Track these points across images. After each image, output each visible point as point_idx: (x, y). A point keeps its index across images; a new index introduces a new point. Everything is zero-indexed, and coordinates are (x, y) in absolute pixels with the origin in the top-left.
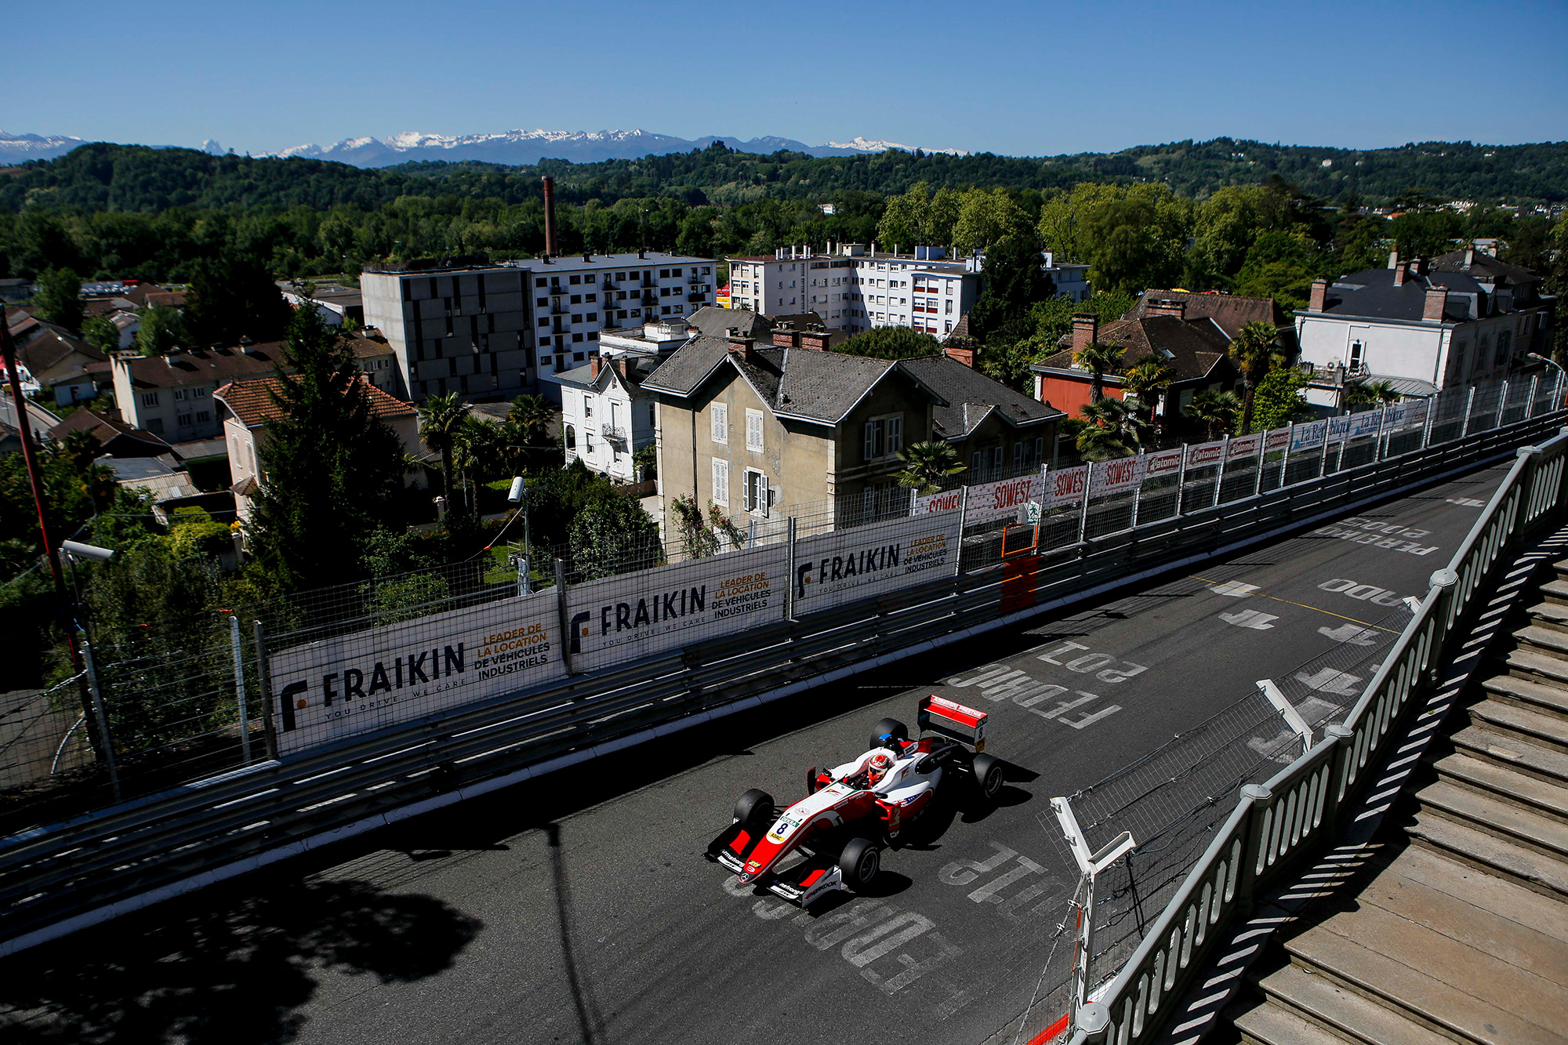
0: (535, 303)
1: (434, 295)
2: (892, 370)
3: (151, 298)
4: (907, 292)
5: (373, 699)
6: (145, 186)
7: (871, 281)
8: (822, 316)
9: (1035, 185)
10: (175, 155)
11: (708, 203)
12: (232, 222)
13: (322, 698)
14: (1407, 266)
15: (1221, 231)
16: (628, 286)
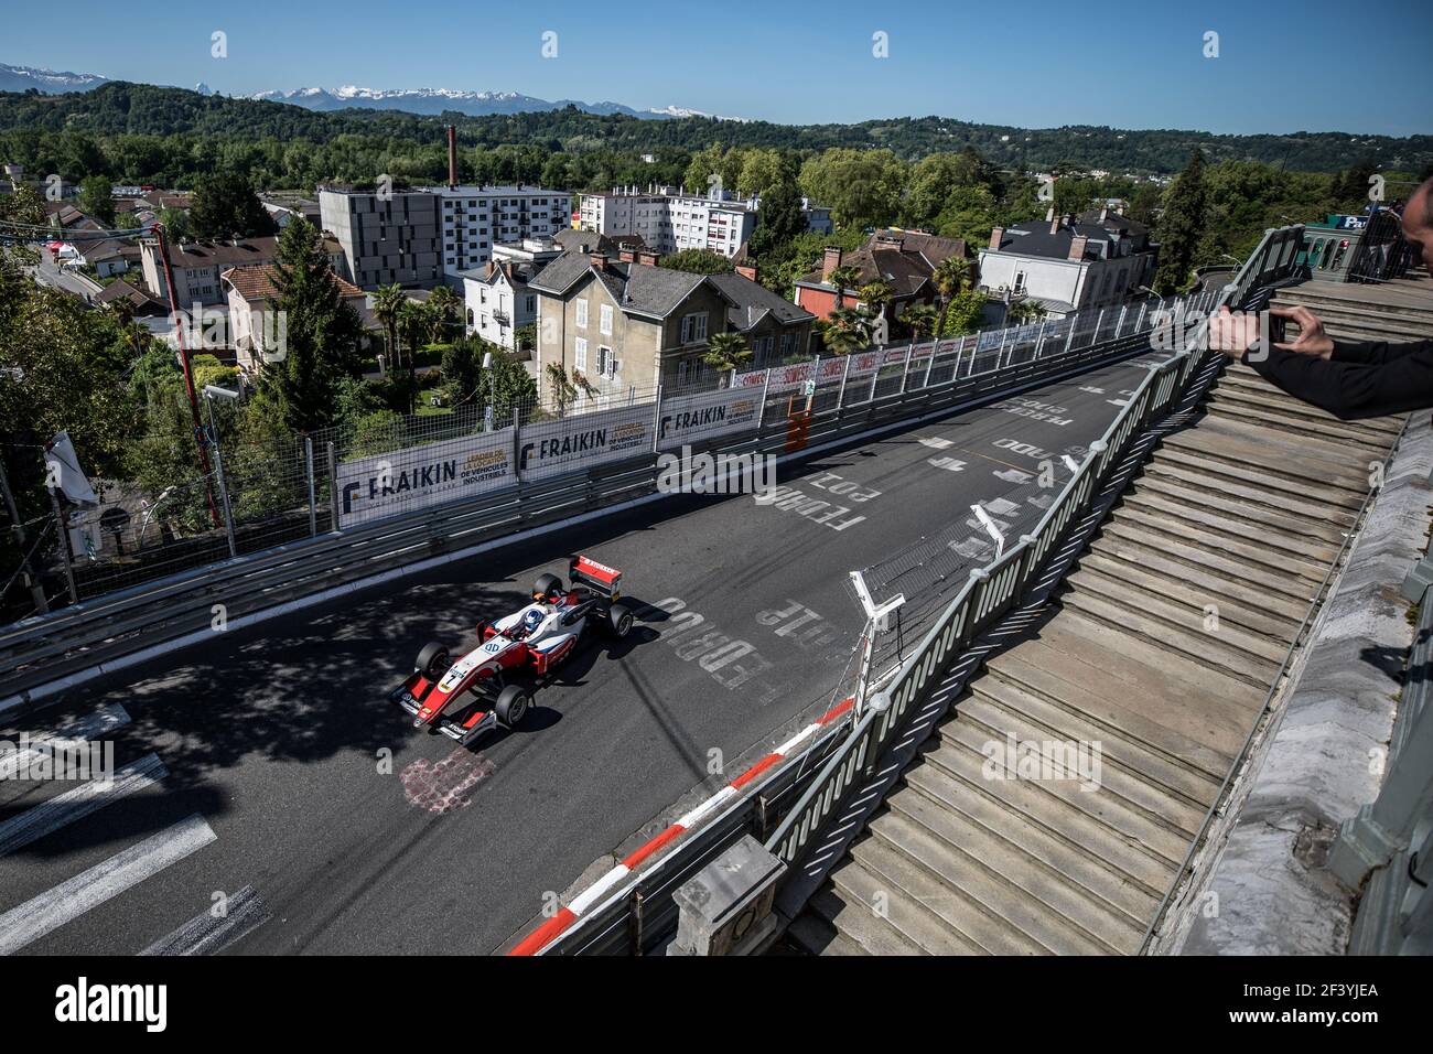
0: (444, 219)
1: (373, 210)
2: (703, 283)
3: (164, 201)
4: (704, 223)
5: (399, 495)
6: (155, 116)
7: (679, 214)
8: (644, 238)
9: (796, 147)
10: (175, 94)
11: (563, 150)
12: (220, 146)
13: (368, 493)
14: (1061, 219)
15: (927, 187)
16: (509, 210)
